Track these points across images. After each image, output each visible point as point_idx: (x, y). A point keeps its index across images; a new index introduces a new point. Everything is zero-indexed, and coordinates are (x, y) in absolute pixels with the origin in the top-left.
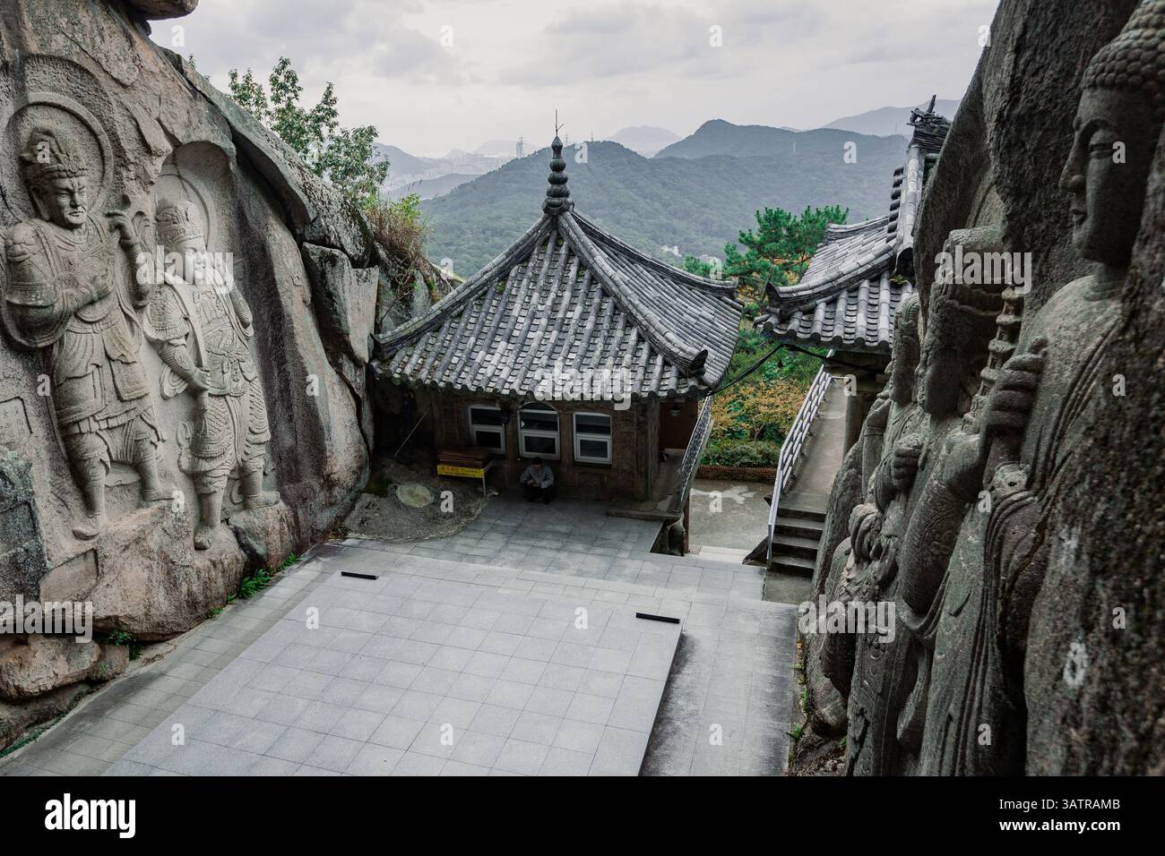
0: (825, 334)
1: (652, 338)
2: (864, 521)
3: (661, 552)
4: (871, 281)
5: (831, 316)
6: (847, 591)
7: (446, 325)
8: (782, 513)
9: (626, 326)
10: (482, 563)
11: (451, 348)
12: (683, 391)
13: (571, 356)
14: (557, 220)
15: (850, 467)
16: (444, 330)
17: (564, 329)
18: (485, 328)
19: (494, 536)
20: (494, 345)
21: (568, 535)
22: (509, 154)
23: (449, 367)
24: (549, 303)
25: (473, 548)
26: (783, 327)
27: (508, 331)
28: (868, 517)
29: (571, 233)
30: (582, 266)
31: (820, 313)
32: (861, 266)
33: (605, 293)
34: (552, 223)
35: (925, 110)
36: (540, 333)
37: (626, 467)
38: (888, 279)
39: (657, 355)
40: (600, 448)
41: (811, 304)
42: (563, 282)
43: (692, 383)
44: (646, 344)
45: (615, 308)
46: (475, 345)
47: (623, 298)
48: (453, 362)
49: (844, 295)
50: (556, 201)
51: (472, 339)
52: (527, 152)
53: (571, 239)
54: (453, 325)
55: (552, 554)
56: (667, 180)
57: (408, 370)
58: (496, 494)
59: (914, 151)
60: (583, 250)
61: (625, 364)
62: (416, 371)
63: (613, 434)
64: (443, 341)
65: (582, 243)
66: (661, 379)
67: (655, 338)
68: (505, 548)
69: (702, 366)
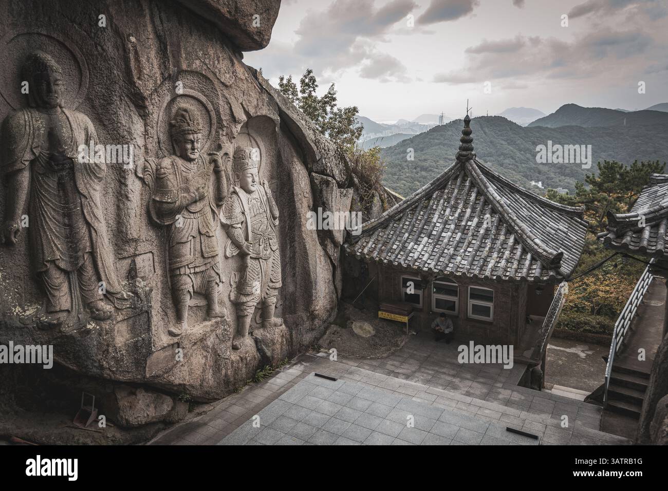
0: (650, 247)
1: (524, 242)
3: (524, 386)
5: (654, 236)
7: (391, 225)
8: (615, 369)
9: (507, 233)
10: (402, 379)
11: (393, 239)
12: (545, 278)
13: (470, 249)
14: (465, 165)
16: (390, 228)
18: (415, 228)
19: (411, 361)
20: (420, 239)
23: (391, 251)
24: (456, 215)
25: (397, 367)
26: (619, 240)
27: (429, 231)
29: (473, 173)
30: (479, 193)
31: (646, 233)
33: (494, 211)
34: (461, 166)
36: (449, 234)
37: (502, 325)
39: (527, 253)
40: (485, 311)
41: (639, 227)
42: (466, 203)
43: (551, 273)
44: (520, 245)
45: (500, 221)
46: (408, 238)
47: (506, 215)
48: (393, 248)
49: (664, 222)
50: (464, 153)
51: (407, 235)
52: (446, 121)
53: (473, 176)
54: (395, 225)
55: (449, 378)
56: (536, 140)
57: (366, 251)
58: (415, 334)
60: (480, 184)
61: (505, 257)
62: (371, 252)
63: (495, 302)
64: (388, 235)
65: (480, 179)
66: (530, 269)
67: (527, 242)
68: (419, 370)
69: (559, 263)
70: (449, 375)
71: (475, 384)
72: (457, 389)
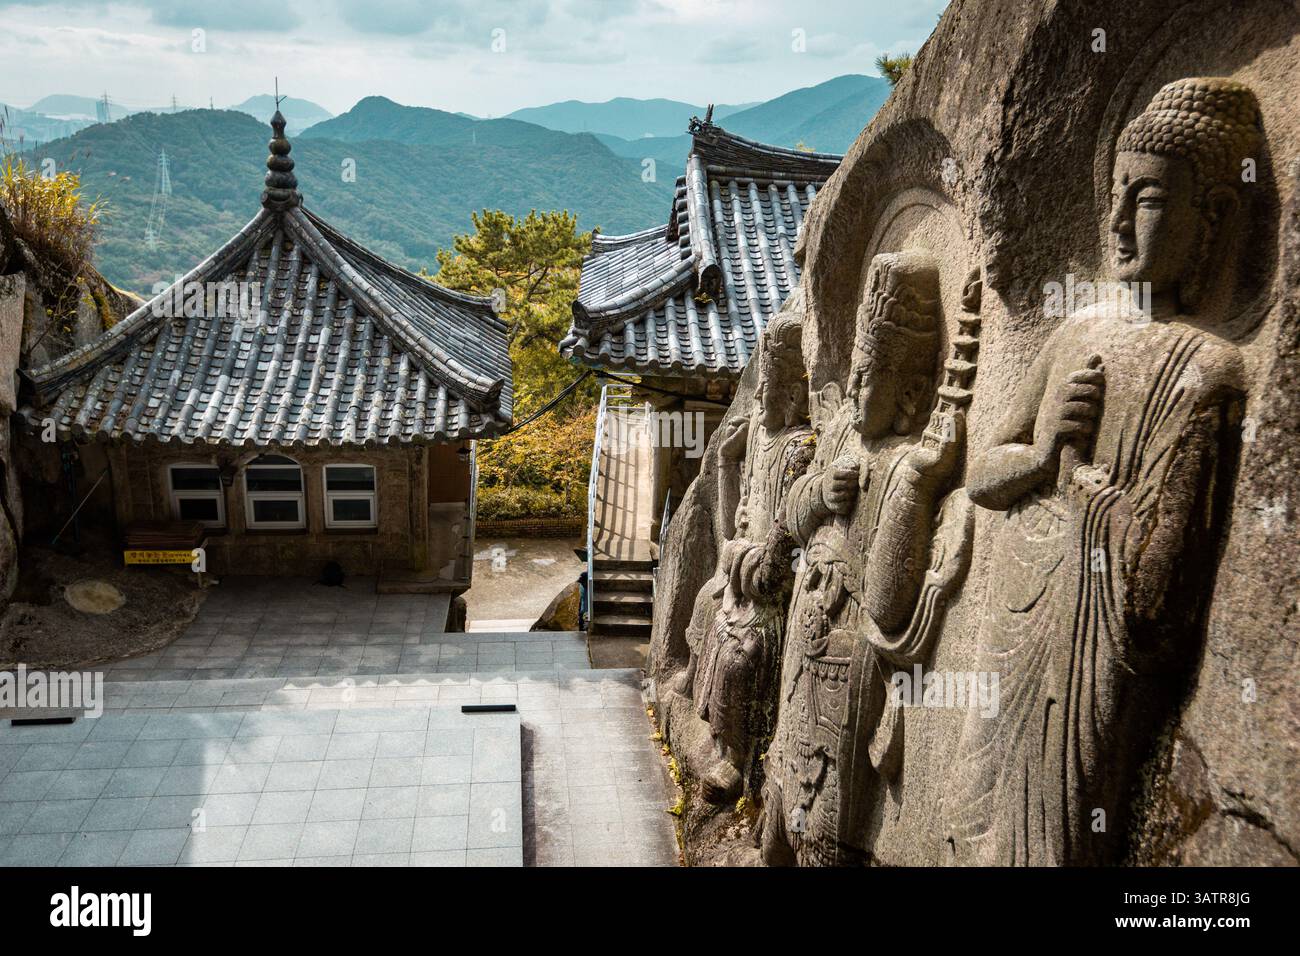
0: (639, 357)
1: (429, 368)
2: (747, 556)
3: (454, 631)
4: (676, 299)
5: (642, 338)
6: (730, 635)
7: (134, 354)
8: (598, 566)
9: (393, 353)
10: (224, 677)
11: (146, 387)
12: (477, 430)
13: (323, 392)
14: (283, 217)
15: (694, 504)
16: (132, 361)
17: (308, 357)
18: (194, 358)
19: (227, 639)
20: (210, 381)
21: (333, 624)
22: (87, 118)
23: (146, 412)
24: (283, 324)
25: (200, 659)
26: (594, 351)
27: (228, 361)
28: (752, 552)
29: (304, 234)
30: (322, 278)
31: (631, 335)
32: (665, 284)
33: (360, 312)
34: (275, 220)
35: (702, 119)
36: (273, 364)
37: (396, 529)
38: (693, 298)
39: (437, 387)
40: (360, 510)
41: (619, 325)
42: (299, 298)
43: (487, 419)
44: (422, 374)
45: (375, 330)
46: (181, 381)
47: (386, 318)
48: (150, 405)
49: (651, 315)
50: (280, 192)
51: (177, 374)
53: (305, 242)
54: (143, 354)
55: (318, 652)
57: (82, 419)
58: (216, 582)
59: (694, 161)
60: (324, 257)
61: (397, 399)
62: (95, 420)
63: (379, 489)
64: (131, 378)
65: (321, 248)
66: (448, 416)
67: (435, 366)
68: (249, 652)
69: (497, 399)
70: (314, 646)
71: (370, 651)
72: (339, 668)
